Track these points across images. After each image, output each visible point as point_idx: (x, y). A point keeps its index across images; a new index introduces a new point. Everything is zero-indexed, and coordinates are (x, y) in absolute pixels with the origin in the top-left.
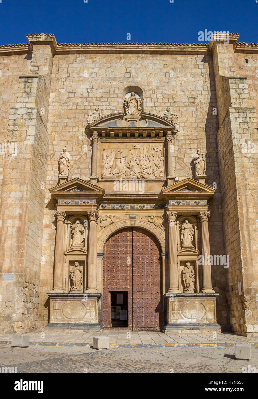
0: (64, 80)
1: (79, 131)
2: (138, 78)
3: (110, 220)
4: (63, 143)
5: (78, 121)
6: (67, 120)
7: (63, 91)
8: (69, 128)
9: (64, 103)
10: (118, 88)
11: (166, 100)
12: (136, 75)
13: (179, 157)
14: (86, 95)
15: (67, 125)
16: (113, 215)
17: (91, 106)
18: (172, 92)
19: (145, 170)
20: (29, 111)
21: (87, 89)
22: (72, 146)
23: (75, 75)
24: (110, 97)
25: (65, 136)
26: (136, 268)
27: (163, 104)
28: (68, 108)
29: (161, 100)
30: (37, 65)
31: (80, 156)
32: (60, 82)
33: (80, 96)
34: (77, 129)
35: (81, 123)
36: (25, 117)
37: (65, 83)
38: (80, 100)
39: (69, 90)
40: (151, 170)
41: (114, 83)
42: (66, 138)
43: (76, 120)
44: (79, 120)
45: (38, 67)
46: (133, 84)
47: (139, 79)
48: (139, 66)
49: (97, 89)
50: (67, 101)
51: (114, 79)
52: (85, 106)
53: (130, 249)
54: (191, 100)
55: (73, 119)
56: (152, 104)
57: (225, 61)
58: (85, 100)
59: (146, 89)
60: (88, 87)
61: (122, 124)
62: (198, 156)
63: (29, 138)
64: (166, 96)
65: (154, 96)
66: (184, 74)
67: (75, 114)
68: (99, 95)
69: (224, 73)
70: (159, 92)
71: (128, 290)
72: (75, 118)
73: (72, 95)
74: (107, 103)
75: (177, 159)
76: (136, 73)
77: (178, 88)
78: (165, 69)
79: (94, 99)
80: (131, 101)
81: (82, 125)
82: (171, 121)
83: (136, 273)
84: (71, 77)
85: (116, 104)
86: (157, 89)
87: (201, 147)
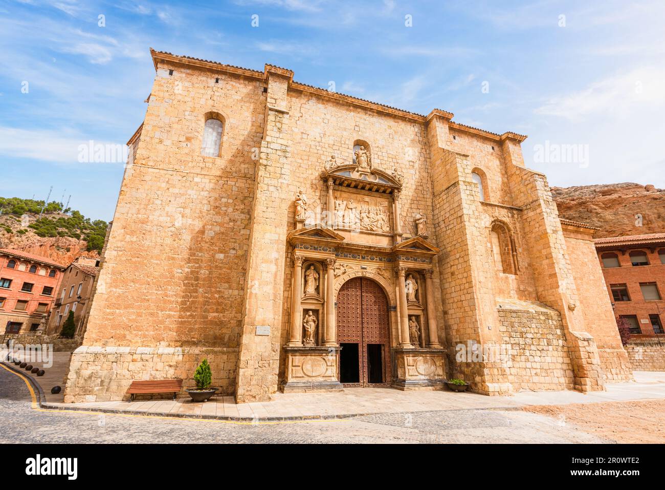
0: (297, 119)
1: (312, 174)
2: (366, 133)
3: (344, 269)
4: (297, 183)
5: (311, 165)
6: (300, 161)
7: (296, 130)
8: (303, 169)
9: (297, 143)
10: (349, 139)
11: (390, 160)
12: (364, 130)
13: (403, 214)
14: (318, 139)
15: (300, 166)
16: (346, 265)
17: (324, 151)
18: (395, 154)
19: (374, 223)
20: (283, 147)
21: (320, 134)
22: (305, 188)
23: (308, 116)
24: (341, 146)
25: (299, 177)
26: (365, 320)
27: (388, 162)
28: (301, 149)
29: (386, 159)
30: (274, 97)
31: (314, 200)
32: (293, 120)
33: (313, 139)
34: (310, 172)
35: (314, 167)
36: (279, 153)
37: (298, 122)
38: (313, 143)
39: (302, 131)
40: (379, 224)
41: (345, 133)
42: (300, 179)
43: (310, 163)
44: (313, 163)
45: (276, 99)
46: (361, 138)
47: (367, 135)
48: (366, 122)
49: (329, 136)
50: (300, 141)
51: (345, 129)
52: (318, 150)
53: (359, 300)
54: (411, 164)
55: (306, 161)
56: (379, 161)
57: (442, 135)
58: (318, 144)
59: (374, 145)
60: (321, 132)
61: (355, 175)
62: (421, 217)
63: (284, 176)
64: (390, 156)
65: (380, 153)
66: (405, 138)
67: (309, 156)
68: (332, 142)
69: (442, 145)
70: (384, 150)
71: (359, 342)
72: (308, 160)
73: (305, 136)
74: (339, 152)
75: (401, 216)
76: (364, 128)
77: (400, 151)
78: (389, 130)
79: (327, 146)
80: (363, 155)
81: (315, 169)
82: (399, 181)
83: (365, 325)
84: (304, 118)
85: (347, 155)
86: (383, 148)
87: (420, 208)
